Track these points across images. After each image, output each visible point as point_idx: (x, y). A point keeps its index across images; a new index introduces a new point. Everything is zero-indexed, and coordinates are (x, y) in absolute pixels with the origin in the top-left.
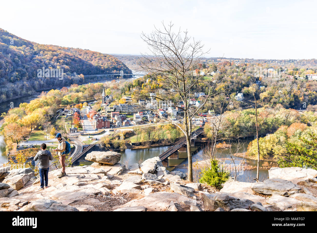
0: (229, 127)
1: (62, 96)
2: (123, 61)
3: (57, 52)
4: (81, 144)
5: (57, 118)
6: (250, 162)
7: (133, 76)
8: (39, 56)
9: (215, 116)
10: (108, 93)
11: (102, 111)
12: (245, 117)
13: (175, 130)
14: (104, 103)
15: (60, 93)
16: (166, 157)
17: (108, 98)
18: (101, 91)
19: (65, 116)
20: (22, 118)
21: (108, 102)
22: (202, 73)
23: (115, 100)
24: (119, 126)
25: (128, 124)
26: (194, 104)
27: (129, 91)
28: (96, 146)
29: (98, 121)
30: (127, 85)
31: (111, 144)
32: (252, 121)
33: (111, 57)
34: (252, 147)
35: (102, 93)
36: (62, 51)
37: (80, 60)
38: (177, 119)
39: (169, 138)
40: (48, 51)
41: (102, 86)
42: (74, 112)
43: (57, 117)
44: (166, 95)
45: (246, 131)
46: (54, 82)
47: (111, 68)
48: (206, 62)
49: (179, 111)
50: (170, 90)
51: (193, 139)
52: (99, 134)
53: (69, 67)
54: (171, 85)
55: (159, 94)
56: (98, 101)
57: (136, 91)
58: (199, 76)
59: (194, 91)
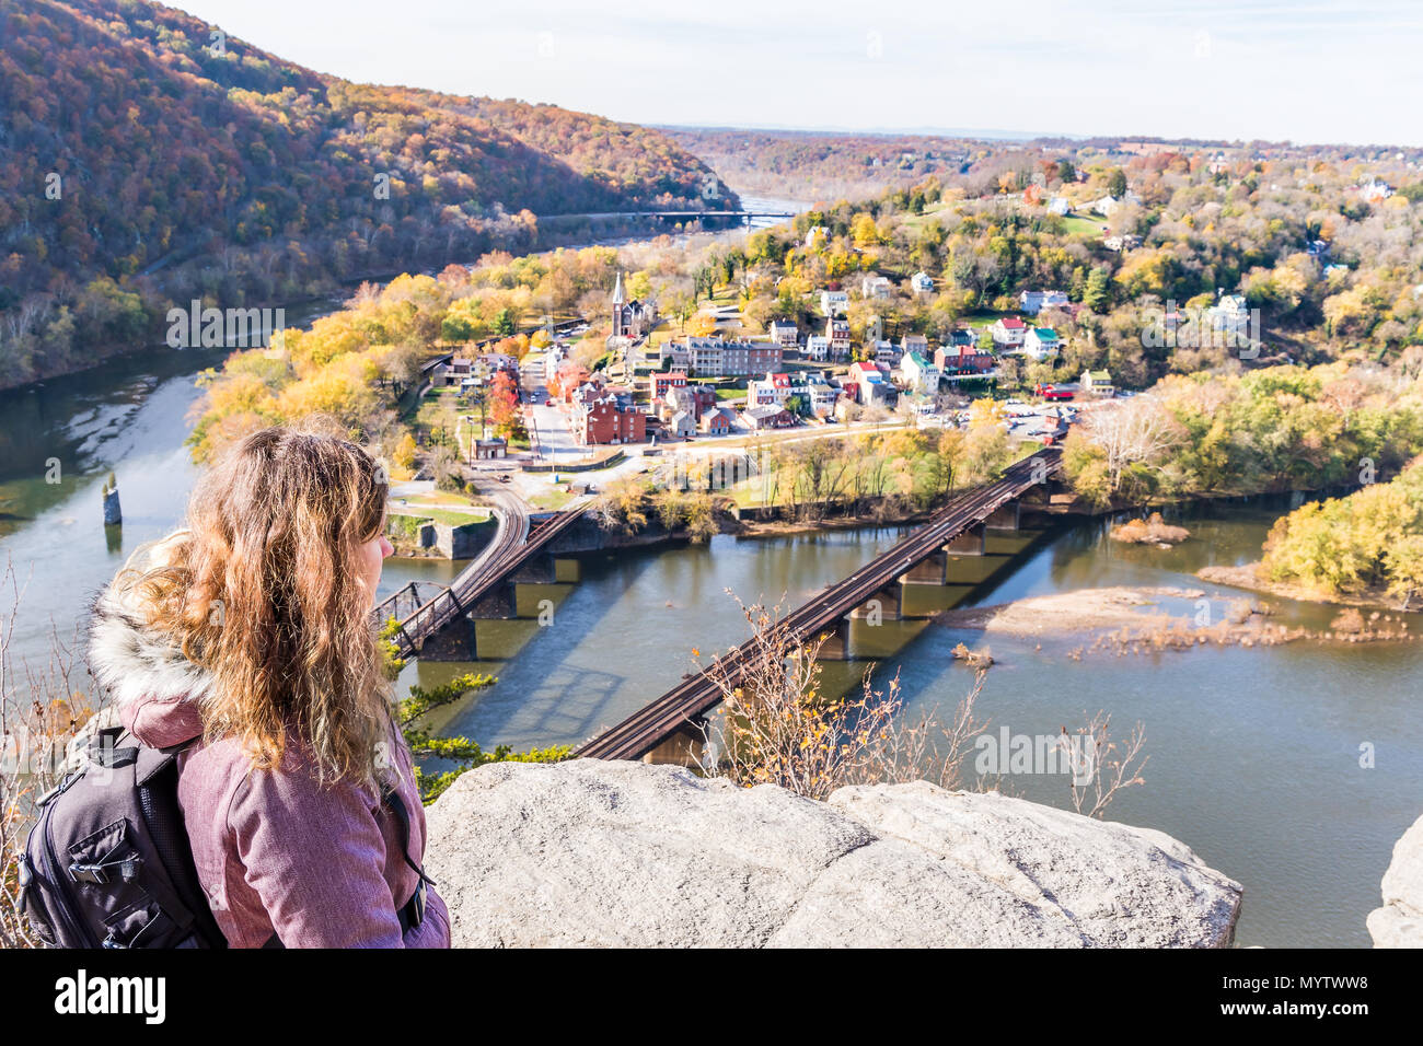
0: (1179, 448)
1: (444, 301)
2: (700, 156)
3: (425, 114)
4: (522, 508)
5: (422, 394)
6: (1272, 608)
7: (745, 219)
8: (348, 133)
9: (1114, 397)
10: (637, 290)
11: (613, 370)
12: (1258, 403)
13: (930, 456)
14: (619, 332)
15: (434, 289)
16: (891, 575)
17: (636, 310)
18: (606, 284)
19: (458, 389)
20: (281, 393)
21: (638, 328)
22: (1056, 204)
23: (666, 322)
24: (686, 436)
25: (724, 427)
26: (1019, 341)
27: (728, 283)
28: (585, 517)
29: (596, 411)
30: (720, 257)
31: (651, 513)
32: (1285, 426)
33: (653, 138)
34: (1289, 542)
35: (610, 289)
36: (446, 113)
37: (521, 151)
38: (938, 410)
39: (906, 492)
40: (386, 111)
41: (613, 259)
42: (494, 370)
43: (425, 391)
44: (891, 303)
45: (1259, 467)
46: (413, 243)
47: (651, 186)
48: (1070, 155)
49: (950, 373)
50: (909, 278)
51: (1013, 500)
52: (599, 466)
53: (475, 181)
54: (916, 258)
55: (859, 298)
56: (596, 326)
57: (758, 284)
58: (1044, 216)
59: (1019, 284)
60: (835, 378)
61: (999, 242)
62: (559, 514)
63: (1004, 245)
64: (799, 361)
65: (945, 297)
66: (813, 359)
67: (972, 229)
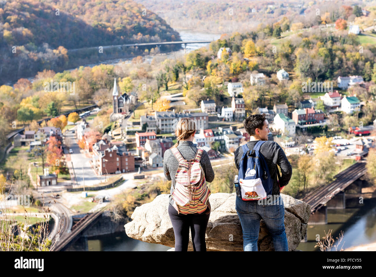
5: (8, 152)
7: (183, 46)
10: (125, 87)
11: (115, 132)
14: (117, 111)
15: (12, 92)
17: (126, 99)
18: (109, 85)
19: (28, 148)
21: (127, 108)
22: (353, 29)
23: (143, 104)
24: (157, 166)
26: (338, 104)
27: (176, 81)
28: (103, 215)
29: (107, 156)
30: (171, 67)
35: (111, 88)
38: (296, 145)
41: (111, 71)
42: (48, 136)
43: (9, 150)
44: (267, 87)
47: (130, 30)
49: (301, 124)
50: (275, 73)
51: (341, 192)
52: (110, 186)
53: (32, 32)
54: (279, 62)
55: (249, 85)
56: (104, 109)
57: (192, 81)
58: (347, 35)
59: (336, 73)
60: (238, 130)
61: (323, 51)
62: (88, 214)
63: (326, 52)
64: (218, 122)
65: (296, 82)
66: (225, 120)
67: (308, 45)
